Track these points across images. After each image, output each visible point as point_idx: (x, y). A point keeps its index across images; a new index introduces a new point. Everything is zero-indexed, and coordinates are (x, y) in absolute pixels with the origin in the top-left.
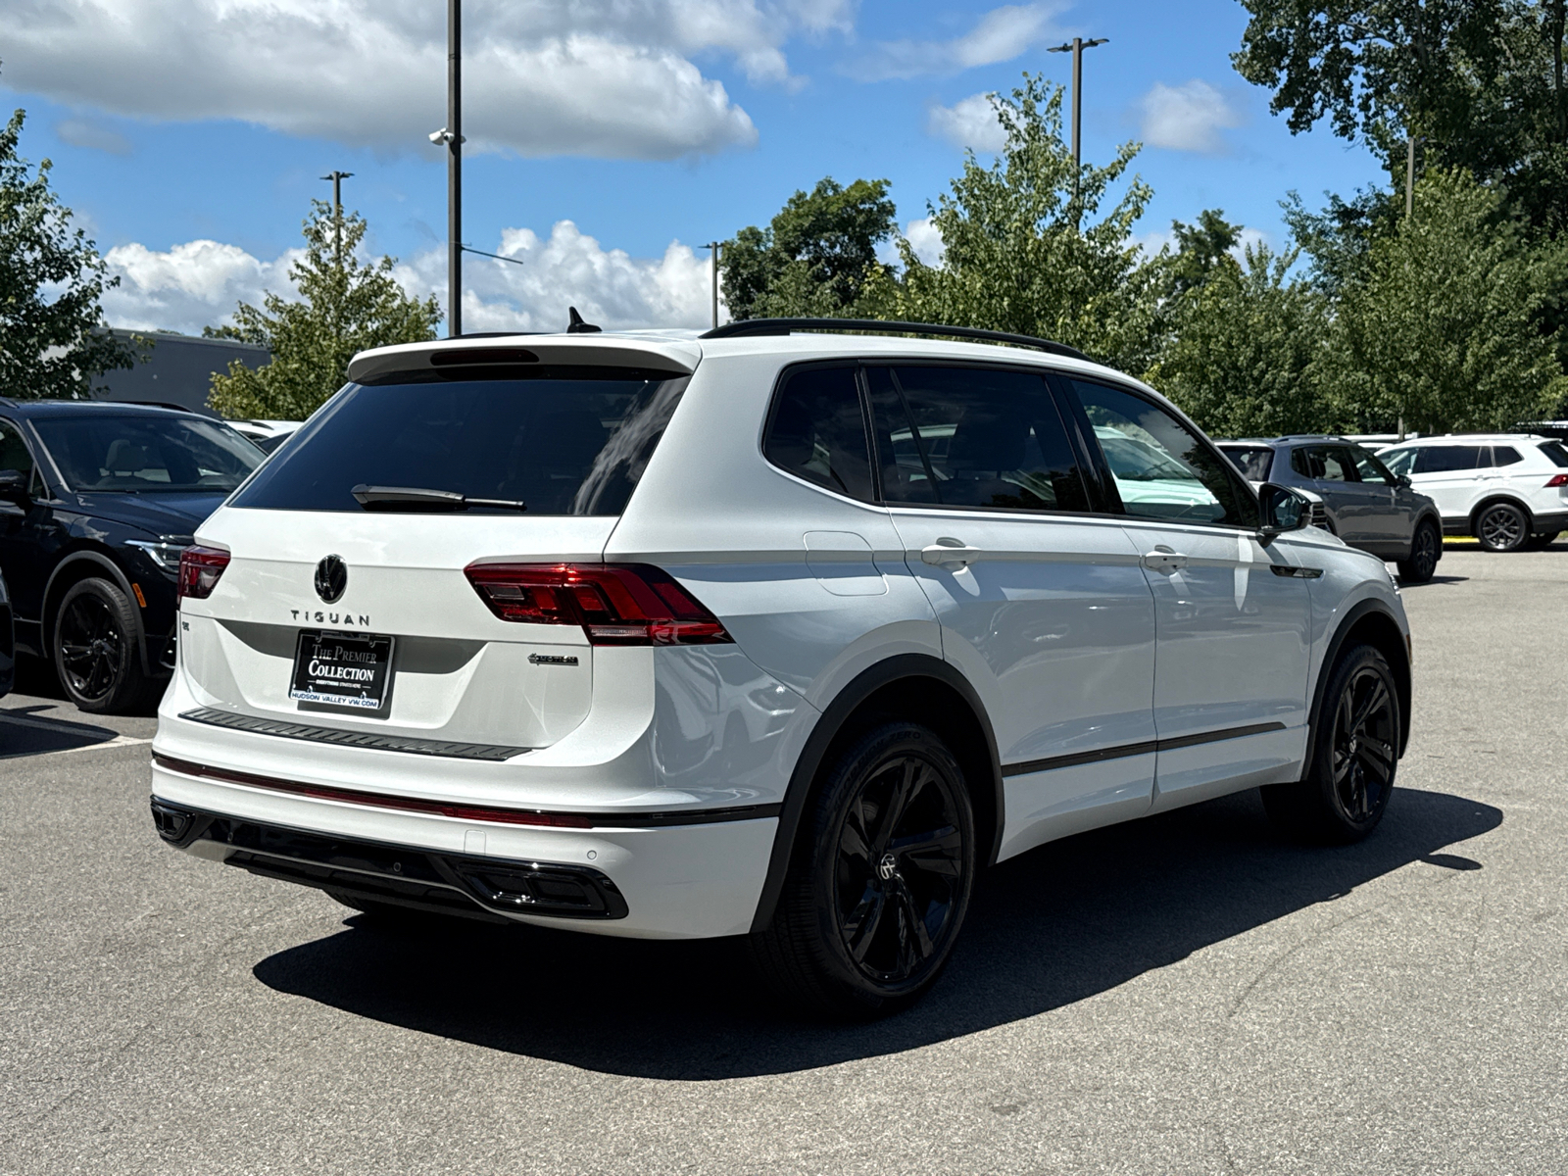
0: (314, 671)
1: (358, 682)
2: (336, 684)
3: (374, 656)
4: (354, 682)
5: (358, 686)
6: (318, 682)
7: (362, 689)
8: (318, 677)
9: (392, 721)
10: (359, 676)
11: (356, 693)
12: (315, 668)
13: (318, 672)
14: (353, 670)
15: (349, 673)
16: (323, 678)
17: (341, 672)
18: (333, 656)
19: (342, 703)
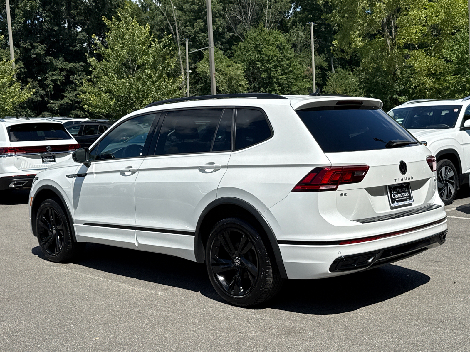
0: (394, 197)
1: (405, 197)
2: (400, 199)
3: (406, 188)
4: (404, 197)
5: (406, 198)
6: (397, 200)
7: (407, 199)
8: (396, 198)
9: (414, 206)
10: (405, 195)
11: (406, 200)
12: (394, 196)
13: (395, 197)
14: (403, 194)
15: (402, 195)
16: (397, 198)
17: (400, 195)
18: (397, 191)
19: (405, 204)
